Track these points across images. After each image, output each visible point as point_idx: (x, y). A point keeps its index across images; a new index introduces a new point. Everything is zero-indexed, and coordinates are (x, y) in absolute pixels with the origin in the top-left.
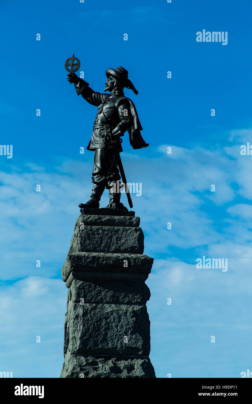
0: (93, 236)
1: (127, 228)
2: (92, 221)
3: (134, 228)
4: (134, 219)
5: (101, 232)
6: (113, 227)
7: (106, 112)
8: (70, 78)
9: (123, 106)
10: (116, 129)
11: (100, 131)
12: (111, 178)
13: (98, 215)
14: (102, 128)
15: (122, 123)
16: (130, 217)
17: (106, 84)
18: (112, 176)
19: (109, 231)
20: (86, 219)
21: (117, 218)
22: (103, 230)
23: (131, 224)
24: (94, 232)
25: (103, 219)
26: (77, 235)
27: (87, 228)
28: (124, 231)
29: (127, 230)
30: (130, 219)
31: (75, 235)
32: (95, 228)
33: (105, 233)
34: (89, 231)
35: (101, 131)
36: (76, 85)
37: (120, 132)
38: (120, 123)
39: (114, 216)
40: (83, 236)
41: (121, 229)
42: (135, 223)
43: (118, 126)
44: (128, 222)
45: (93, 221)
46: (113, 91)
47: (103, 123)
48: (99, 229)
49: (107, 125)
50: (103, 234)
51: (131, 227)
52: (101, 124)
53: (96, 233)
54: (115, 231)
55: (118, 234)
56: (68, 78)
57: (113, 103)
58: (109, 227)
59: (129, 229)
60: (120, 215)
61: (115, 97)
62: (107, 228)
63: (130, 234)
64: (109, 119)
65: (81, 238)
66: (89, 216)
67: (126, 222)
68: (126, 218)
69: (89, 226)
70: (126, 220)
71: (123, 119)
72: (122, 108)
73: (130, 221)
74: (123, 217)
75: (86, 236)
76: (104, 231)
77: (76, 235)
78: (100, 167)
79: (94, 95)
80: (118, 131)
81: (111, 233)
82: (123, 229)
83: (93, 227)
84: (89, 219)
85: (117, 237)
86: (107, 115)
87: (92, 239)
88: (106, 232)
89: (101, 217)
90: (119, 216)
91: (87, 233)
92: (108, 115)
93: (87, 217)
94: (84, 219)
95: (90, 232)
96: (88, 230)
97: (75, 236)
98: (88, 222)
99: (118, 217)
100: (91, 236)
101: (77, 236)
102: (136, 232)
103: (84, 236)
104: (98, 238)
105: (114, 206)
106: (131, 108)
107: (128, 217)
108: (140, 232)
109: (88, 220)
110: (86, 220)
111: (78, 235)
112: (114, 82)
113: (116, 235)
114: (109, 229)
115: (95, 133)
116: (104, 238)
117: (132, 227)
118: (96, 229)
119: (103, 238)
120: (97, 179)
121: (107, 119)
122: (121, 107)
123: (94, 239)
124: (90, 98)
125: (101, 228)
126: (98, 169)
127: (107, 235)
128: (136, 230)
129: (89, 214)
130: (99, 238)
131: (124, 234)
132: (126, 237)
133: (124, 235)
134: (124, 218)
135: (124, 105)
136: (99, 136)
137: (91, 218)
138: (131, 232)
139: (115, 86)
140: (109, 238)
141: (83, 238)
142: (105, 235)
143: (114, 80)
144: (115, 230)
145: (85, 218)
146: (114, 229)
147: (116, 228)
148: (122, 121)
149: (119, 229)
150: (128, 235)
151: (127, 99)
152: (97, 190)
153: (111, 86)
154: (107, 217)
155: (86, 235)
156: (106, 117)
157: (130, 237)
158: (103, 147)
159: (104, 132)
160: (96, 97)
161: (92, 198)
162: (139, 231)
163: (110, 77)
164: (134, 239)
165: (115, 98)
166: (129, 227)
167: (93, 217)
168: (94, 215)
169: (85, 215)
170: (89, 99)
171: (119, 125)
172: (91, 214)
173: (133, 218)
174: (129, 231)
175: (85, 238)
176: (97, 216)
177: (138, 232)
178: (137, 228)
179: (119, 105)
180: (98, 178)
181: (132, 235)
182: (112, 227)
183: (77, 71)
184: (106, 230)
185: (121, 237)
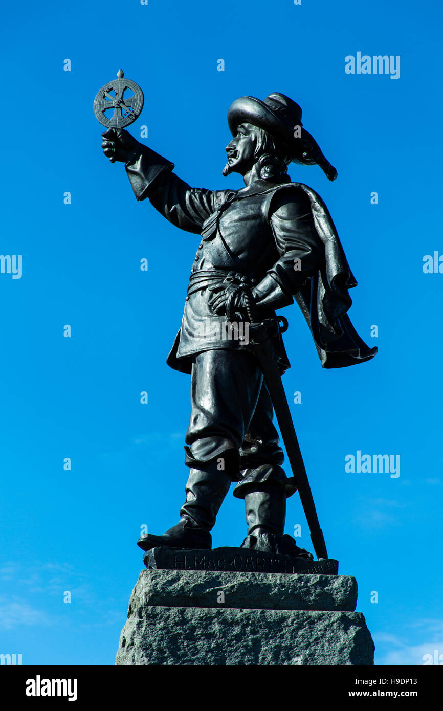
0: (188, 646)
1: (314, 613)
2: (186, 589)
3: (338, 614)
4: (335, 585)
5: (216, 627)
6: (263, 613)
7: (229, 235)
8: (113, 143)
9: (288, 210)
10: (267, 282)
11: (211, 296)
12: (251, 455)
13: (207, 569)
14: (218, 286)
15: (285, 260)
16: (321, 577)
17: (228, 150)
18: (253, 449)
19: (247, 625)
20: (164, 584)
21: (273, 579)
22: (224, 622)
23: (326, 602)
24: (193, 629)
25: (226, 583)
26: (132, 639)
27: (167, 614)
28: (300, 626)
29: (312, 623)
30: (323, 583)
31: (124, 641)
32: (195, 613)
33: (234, 633)
34: (176, 624)
35: (215, 296)
36: (130, 168)
37: (278, 290)
38: (280, 263)
39: (262, 574)
40: (151, 645)
41: (289, 617)
42: (339, 597)
43: (272, 272)
44: (316, 596)
45: (189, 591)
46: (253, 171)
47: (220, 268)
48: (212, 618)
49: (233, 275)
50: (224, 636)
51: (324, 612)
52: (214, 274)
53: (202, 634)
54: (269, 626)
55: (279, 634)
56: (105, 143)
57: (253, 203)
58: (245, 611)
59: (320, 618)
60: (284, 569)
61: (259, 186)
62: (240, 614)
63: (323, 636)
64: (240, 257)
65: (146, 649)
66: (175, 572)
67: (308, 593)
68: (308, 580)
69: (176, 609)
70: (307, 586)
71: (288, 249)
72: (284, 216)
73: (322, 589)
74: (295, 576)
75: (164, 644)
76: (228, 624)
77: (128, 642)
78: (212, 411)
79: (190, 197)
80: (272, 288)
81: (254, 632)
82: (297, 616)
83: (189, 611)
84: (176, 584)
85: (276, 647)
86: (233, 242)
87: (185, 655)
88: (237, 630)
89: (218, 577)
90: (283, 572)
91: (166, 633)
92: (239, 242)
93: (169, 577)
94: (156, 584)
95: (178, 630)
96: (171, 623)
97: (124, 645)
98: (169, 593)
99: (278, 577)
100: (183, 643)
101: (133, 644)
102: (346, 629)
103: (154, 644)
104: (207, 652)
105: (262, 543)
106: (315, 213)
107: (315, 578)
108: (358, 628)
109: (171, 588)
110: (162, 588)
111: (135, 641)
112: (256, 140)
113: (272, 638)
114: (248, 619)
115: (194, 305)
116: (229, 649)
117: (330, 612)
118: (201, 619)
119: (226, 652)
120: (202, 450)
121: (233, 255)
122: (282, 211)
123: (193, 655)
124: (178, 206)
125: (219, 613)
126: (205, 419)
127: (238, 638)
128: (345, 623)
129: (174, 568)
130: (210, 650)
131: (303, 635)
132: (308, 646)
133: (300, 640)
134: (300, 579)
135: (290, 205)
136: (208, 311)
137: (181, 581)
138: (326, 630)
139: (261, 152)
140: (248, 650)
141: (153, 650)
142: (232, 640)
143: (256, 133)
144: (268, 623)
145: (161, 581)
146: (264, 618)
147: (272, 614)
148: (286, 255)
149: (284, 619)
150: (316, 639)
151: (300, 187)
152: (203, 488)
153: (245, 157)
154: (240, 578)
155: (162, 639)
156: (231, 248)
157: (323, 646)
158: (222, 346)
159: (223, 297)
160: (197, 201)
161: (187, 518)
162: (357, 625)
163: (243, 127)
164: (340, 651)
165: (260, 188)
166: (320, 612)
167: (189, 578)
168: (192, 572)
169: (160, 571)
170: (175, 208)
171: (274, 269)
172: (181, 567)
173: (332, 579)
174: (320, 626)
175: (160, 651)
176: (203, 573)
177: (352, 628)
178: (348, 613)
179: (273, 209)
180: (207, 448)
181: (332, 638)
182: (259, 611)
183: (134, 120)
184: (237, 623)
185: (290, 648)
